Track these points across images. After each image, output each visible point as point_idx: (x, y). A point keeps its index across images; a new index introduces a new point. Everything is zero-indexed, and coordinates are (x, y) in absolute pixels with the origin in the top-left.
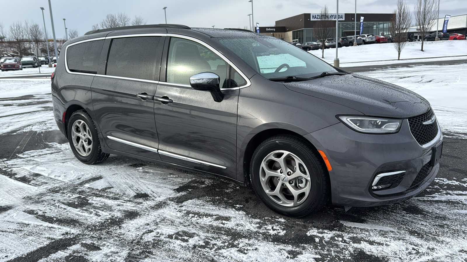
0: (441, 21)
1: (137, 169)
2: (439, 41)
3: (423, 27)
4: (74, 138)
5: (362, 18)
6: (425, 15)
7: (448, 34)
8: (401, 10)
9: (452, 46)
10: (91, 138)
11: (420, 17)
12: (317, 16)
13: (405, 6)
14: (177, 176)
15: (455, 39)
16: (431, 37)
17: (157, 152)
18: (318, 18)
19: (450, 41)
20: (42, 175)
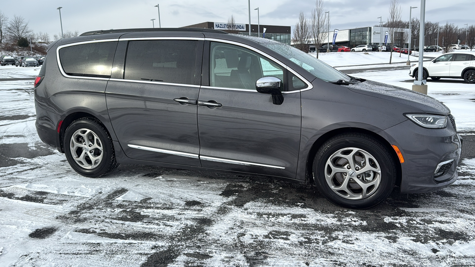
0: (331, 34)
1: (156, 178)
2: (330, 53)
3: (317, 40)
4: (73, 150)
5: (265, 29)
6: (318, 29)
7: (337, 46)
8: (302, 23)
9: (342, 57)
10: (101, 148)
11: (315, 30)
12: (220, 26)
13: (306, 20)
14: (208, 182)
15: (342, 51)
16: (322, 49)
17: (198, 158)
18: (221, 27)
19: (339, 52)
20: (49, 193)
